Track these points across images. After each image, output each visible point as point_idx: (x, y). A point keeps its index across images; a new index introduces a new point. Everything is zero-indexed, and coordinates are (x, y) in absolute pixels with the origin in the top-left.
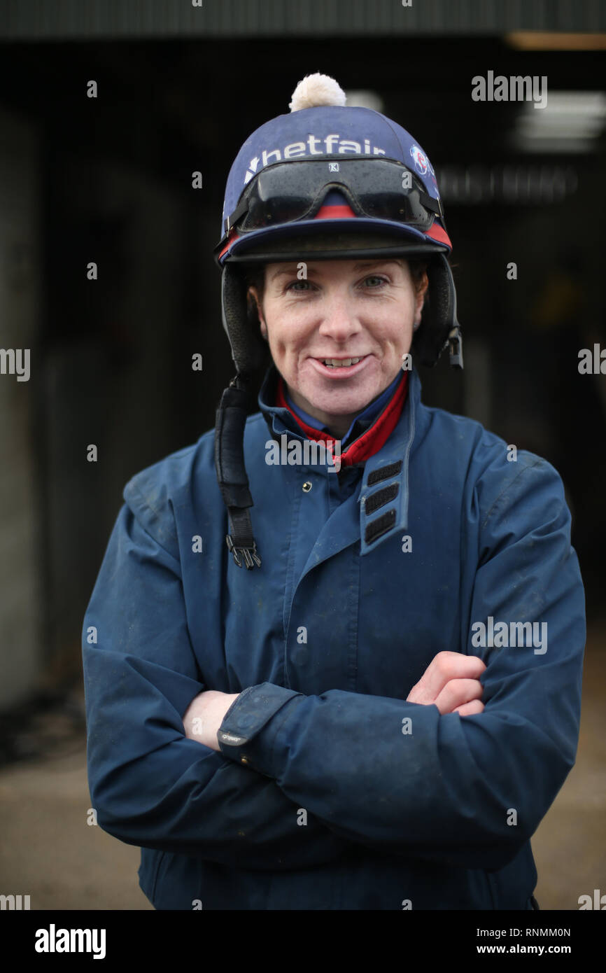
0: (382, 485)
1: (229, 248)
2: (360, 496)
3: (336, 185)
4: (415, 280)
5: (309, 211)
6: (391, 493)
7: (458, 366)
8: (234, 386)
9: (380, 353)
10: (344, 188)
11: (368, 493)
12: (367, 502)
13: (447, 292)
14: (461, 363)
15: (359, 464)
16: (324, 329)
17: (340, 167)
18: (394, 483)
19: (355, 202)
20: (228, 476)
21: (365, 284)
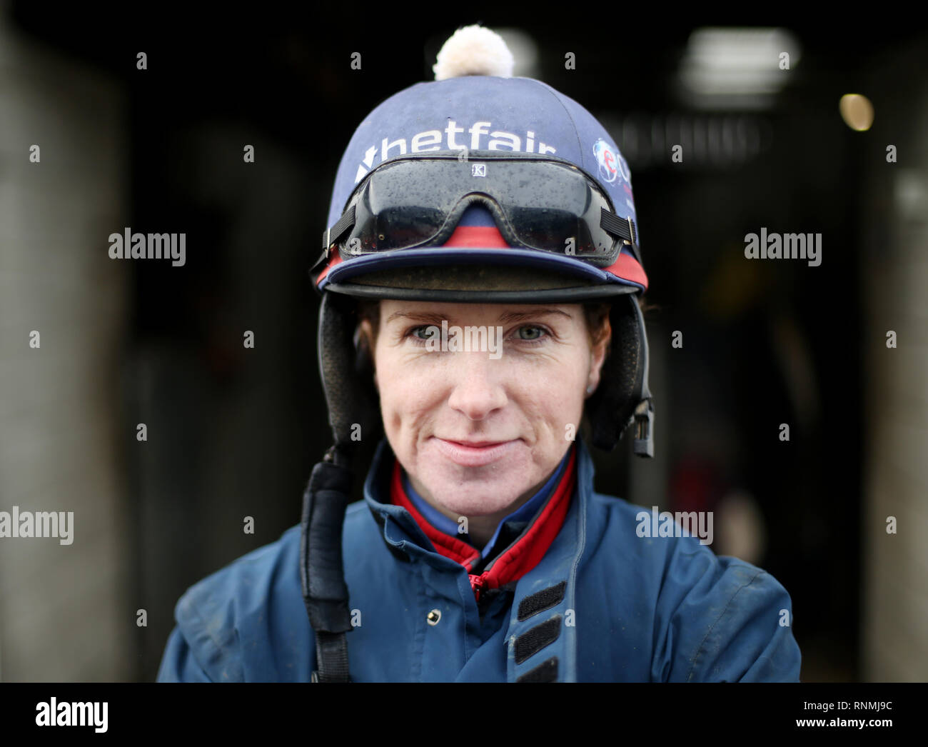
0: (538, 618)
1: (327, 273)
2: (507, 635)
3: (479, 197)
4: (592, 328)
5: (437, 233)
6: (551, 631)
7: (645, 456)
8: (331, 461)
9: (532, 438)
10: (491, 202)
11: (518, 631)
12: (517, 645)
13: (634, 351)
14: (650, 450)
15: (507, 587)
16: (454, 400)
17: (489, 170)
18: (554, 616)
19: (506, 222)
20: (317, 586)
21: (517, 335)
